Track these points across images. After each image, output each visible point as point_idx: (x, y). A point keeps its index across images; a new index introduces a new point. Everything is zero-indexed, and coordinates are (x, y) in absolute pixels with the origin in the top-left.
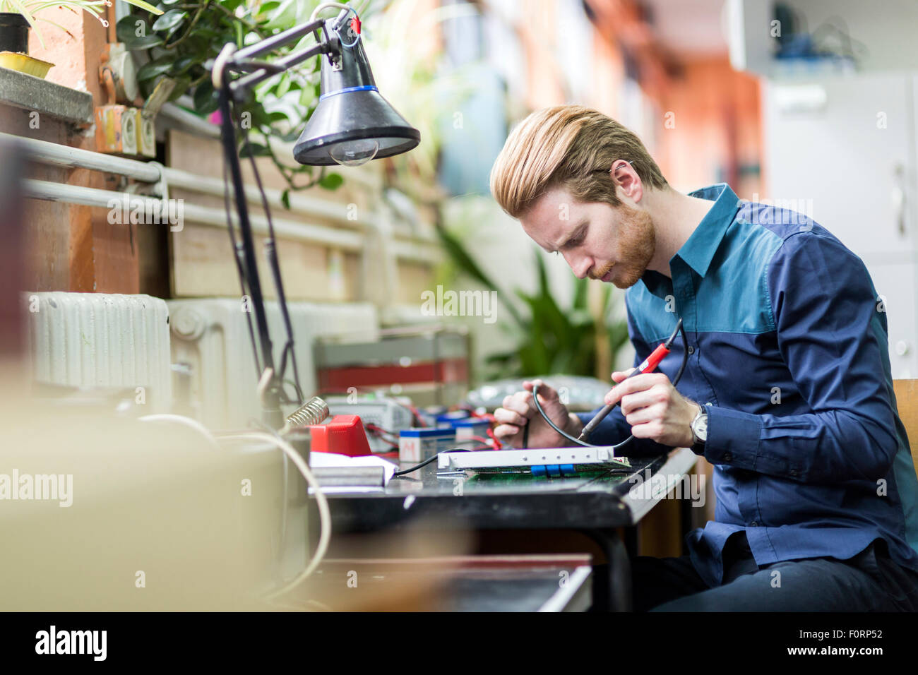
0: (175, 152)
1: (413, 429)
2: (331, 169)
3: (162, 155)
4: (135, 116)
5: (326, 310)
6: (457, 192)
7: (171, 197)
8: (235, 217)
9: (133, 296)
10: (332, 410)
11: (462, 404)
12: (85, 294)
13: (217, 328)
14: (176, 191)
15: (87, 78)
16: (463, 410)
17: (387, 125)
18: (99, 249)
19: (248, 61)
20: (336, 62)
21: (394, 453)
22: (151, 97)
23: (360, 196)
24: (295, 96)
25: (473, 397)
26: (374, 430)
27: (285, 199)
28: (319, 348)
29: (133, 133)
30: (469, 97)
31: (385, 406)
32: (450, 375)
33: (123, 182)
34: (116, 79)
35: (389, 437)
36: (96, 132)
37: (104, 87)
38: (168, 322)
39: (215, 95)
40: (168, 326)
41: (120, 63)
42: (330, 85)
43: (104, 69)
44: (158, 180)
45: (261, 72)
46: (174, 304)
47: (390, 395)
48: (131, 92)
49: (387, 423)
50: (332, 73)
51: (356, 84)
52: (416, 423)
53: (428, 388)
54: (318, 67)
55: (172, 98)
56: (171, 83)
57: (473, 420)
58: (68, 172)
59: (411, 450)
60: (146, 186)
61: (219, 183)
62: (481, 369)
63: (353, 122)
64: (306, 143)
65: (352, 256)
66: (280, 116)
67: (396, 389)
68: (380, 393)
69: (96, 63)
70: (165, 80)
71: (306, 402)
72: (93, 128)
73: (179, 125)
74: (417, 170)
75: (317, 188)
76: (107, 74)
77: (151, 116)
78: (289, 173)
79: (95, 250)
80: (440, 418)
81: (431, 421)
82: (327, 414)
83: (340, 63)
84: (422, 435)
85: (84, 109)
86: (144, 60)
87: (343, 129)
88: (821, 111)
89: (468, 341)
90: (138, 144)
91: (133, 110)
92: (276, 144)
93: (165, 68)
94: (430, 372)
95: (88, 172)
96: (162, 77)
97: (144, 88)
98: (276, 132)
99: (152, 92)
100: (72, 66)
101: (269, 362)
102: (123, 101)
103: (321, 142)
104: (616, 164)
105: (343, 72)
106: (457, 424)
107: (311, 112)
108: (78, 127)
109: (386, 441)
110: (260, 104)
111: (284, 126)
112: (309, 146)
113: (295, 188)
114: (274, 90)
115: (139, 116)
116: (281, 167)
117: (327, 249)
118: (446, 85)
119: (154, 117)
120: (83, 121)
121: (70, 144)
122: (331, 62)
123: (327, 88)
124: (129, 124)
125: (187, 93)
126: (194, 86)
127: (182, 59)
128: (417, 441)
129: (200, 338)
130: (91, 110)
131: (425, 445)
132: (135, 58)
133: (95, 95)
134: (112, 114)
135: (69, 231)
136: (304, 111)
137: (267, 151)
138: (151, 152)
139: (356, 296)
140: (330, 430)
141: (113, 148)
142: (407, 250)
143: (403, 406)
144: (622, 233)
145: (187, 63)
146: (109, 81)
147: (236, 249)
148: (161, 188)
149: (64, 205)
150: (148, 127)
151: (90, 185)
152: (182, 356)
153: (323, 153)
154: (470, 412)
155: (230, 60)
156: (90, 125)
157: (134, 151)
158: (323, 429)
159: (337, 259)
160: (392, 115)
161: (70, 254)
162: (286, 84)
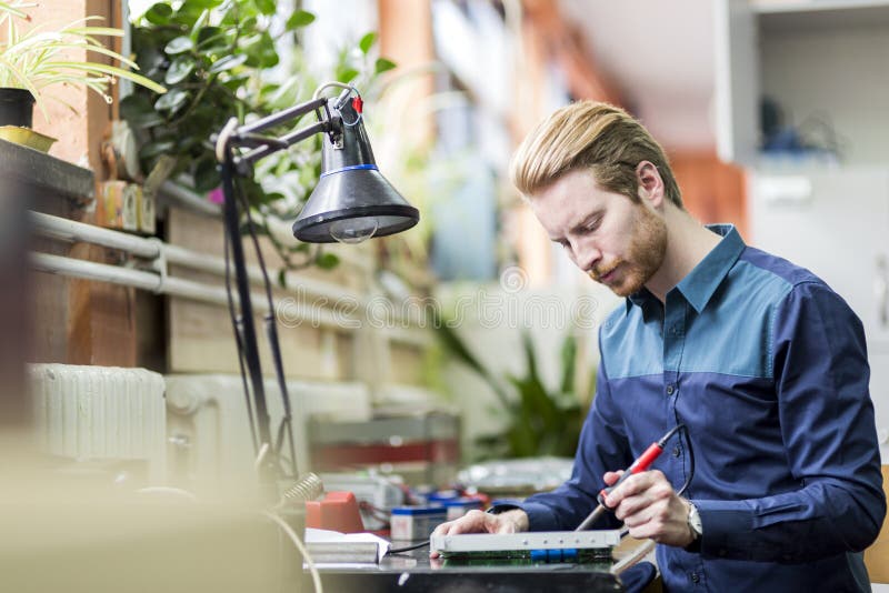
0: (174, 229)
1: (405, 508)
2: (328, 248)
3: (161, 232)
4: (136, 194)
5: (318, 389)
6: (448, 276)
7: (169, 274)
8: (236, 296)
9: (130, 370)
10: (326, 487)
11: (452, 483)
12: (84, 367)
13: (212, 403)
14: (175, 268)
15: (89, 154)
16: (454, 489)
17: (386, 203)
18: (97, 323)
19: (251, 135)
20: (338, 140)
21: (385, 531)
22: (152, 175)
23: (354, 279)
24: (293, 177)
25: (463, 477)
26: (366, 508)
27: (282, 277)
28: (313, 424)
29: (134, 209)
30: (460, 184)
31: (377, 484)
32: (441, 455)
33: (122, 258)
34: (117, 155)
35: (381, 515)
36: (97, 207)
37: (105, 164)
38: (164, 395)
39: (219, 168)
40: (164, 400)
41: (122, 140)
42: (331, 163)
43: (106, 148)
44: (157, 256)
45: (264, 148)
46: (171, 379)
47: (381, 474)
48: (132, 169)
49: (379, 501)
50: (333, 153)
51: (357, 163)
52: (407, 501)
53: (418, 467)
54: (318, 146)
55: (173, 176)
56: (171, 161)
57: (464, 500)
58: (70, 246)
59: (404, 527)
60: (144, 262)
61: (219, 262)
62: (470, 450)
63: (352, 200)
64: (307, 219)
65: (345, 337)
66: (278, 196)
67: (387, 468)
68: (372, 472)
69: (99, 140)
70: (166, 158)
71: (301, 477)
72: (94, 203)
73: (179, 203)
74: (409, 254)
75: (313, 269)
76: (110, 152)
77: (151, 194)
78: (286, 252)
79: (94, 324)
80: (431, 497)
81: (421, 500)
82: (320, 490)
83: (341, 142)
84: (414, 513)
85: (86, 184)
86: (146, 138)
87: (343, 207)
88: (805, 203)
89: (457, 422)
90: (139, 221)
91: (135, 187)
92: (274, 224)
93: (166, 146)
94: (420, 451)
95: (88, 246)
96: (162, 156)
97: (145, 165)
98: (275, 212)
99: (152, 168)
100: (75, 141)
101: (266, 437)
102: (124, 176)
103: (321, 219)
104: (644, 163)
105: (344, 150)
106: (448, 503)
107: (309, 193)
108: (80, 202)
109: (378, 519)
110: (259, 185)
111: (282, 206)
112: (309, 223)
113: (292, 267)
114: (273, 171)
115: (140, 193)
116: (278, 246)
117: (321, 330)
118: (438, 172)
119: (155, 194)
120: (84, 196)
121: (71, 218)
122: (332, 141)
123: (327, 166)
124: (130, 200)
125: (187, 171)
126: (194, 164)
127: (183, 138)
128: (408, 519)
129: (195, 412)
130: (93, 186)
131: (417, 523)
132: (137, 135)
133: (97, 171)
134: (113, 190)
135: (69, 305)
136: (302, 191)
137: (265, 231)
138: (150, 228)
139: (348, 376)
140: (324, 506)
141: (113, 223)
142: (399, 333)
143: (395, 485)
144: (636, 231)
145: (188, 142)
146: (111, 157)
147: (235, 323)
148: (160, 264)
149: (64, 278)
150: (149, 204)
151: (90, 259)
152: (177, 430)
153: (322, 230)
154: (461, 492)
155: (234, 134)
156: (90, 201)
157: (134, 227)
158: (316, 506)
159: (330, 341)
160: (392, 193)
161: (69, 327)
162: (286, 164)
